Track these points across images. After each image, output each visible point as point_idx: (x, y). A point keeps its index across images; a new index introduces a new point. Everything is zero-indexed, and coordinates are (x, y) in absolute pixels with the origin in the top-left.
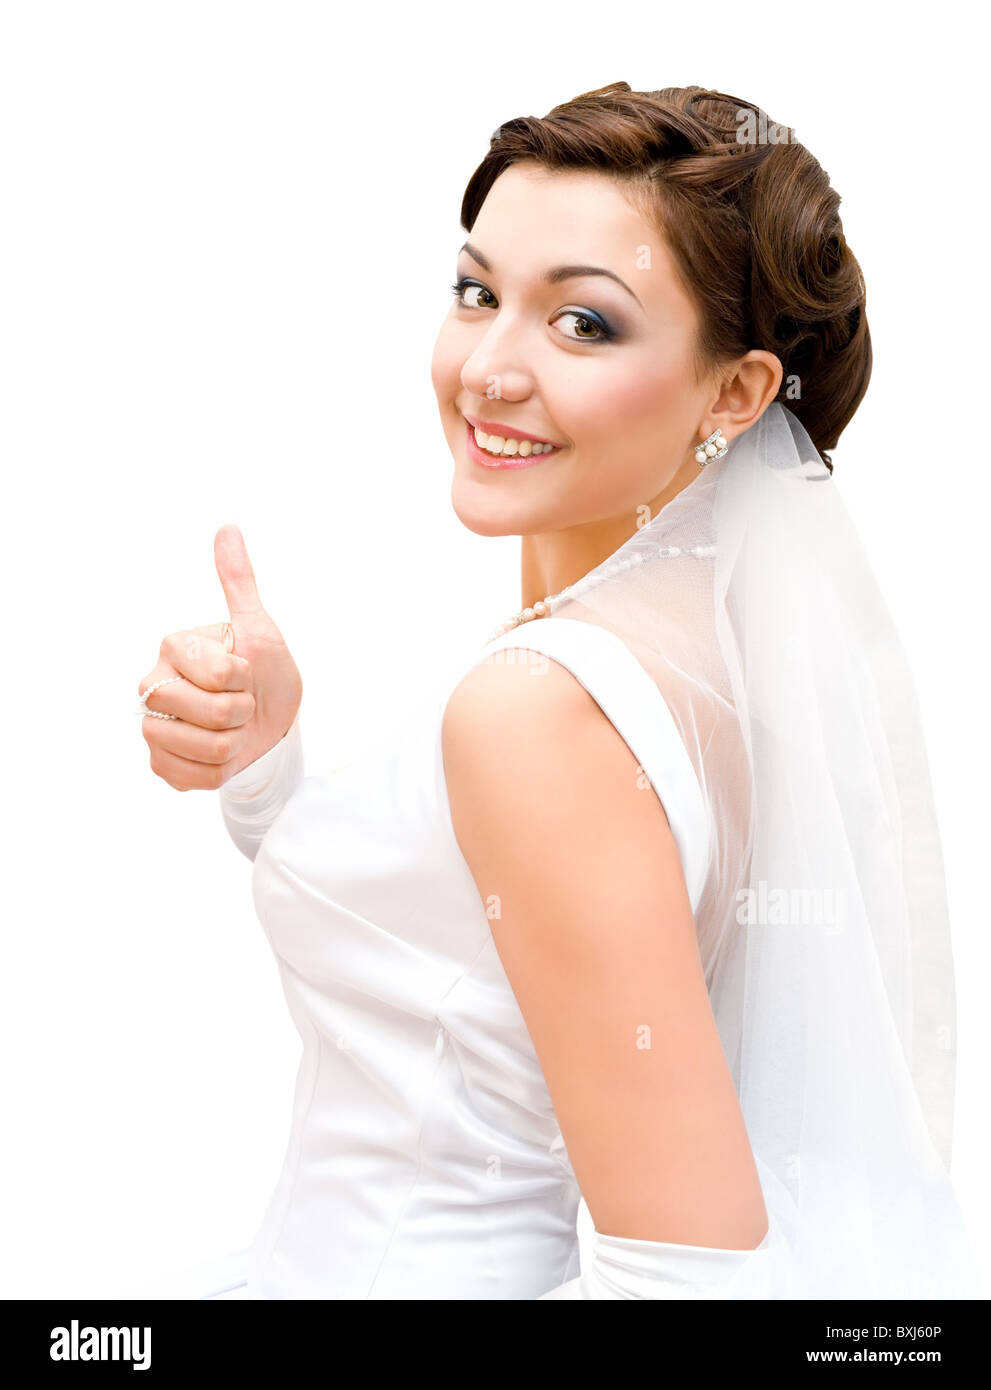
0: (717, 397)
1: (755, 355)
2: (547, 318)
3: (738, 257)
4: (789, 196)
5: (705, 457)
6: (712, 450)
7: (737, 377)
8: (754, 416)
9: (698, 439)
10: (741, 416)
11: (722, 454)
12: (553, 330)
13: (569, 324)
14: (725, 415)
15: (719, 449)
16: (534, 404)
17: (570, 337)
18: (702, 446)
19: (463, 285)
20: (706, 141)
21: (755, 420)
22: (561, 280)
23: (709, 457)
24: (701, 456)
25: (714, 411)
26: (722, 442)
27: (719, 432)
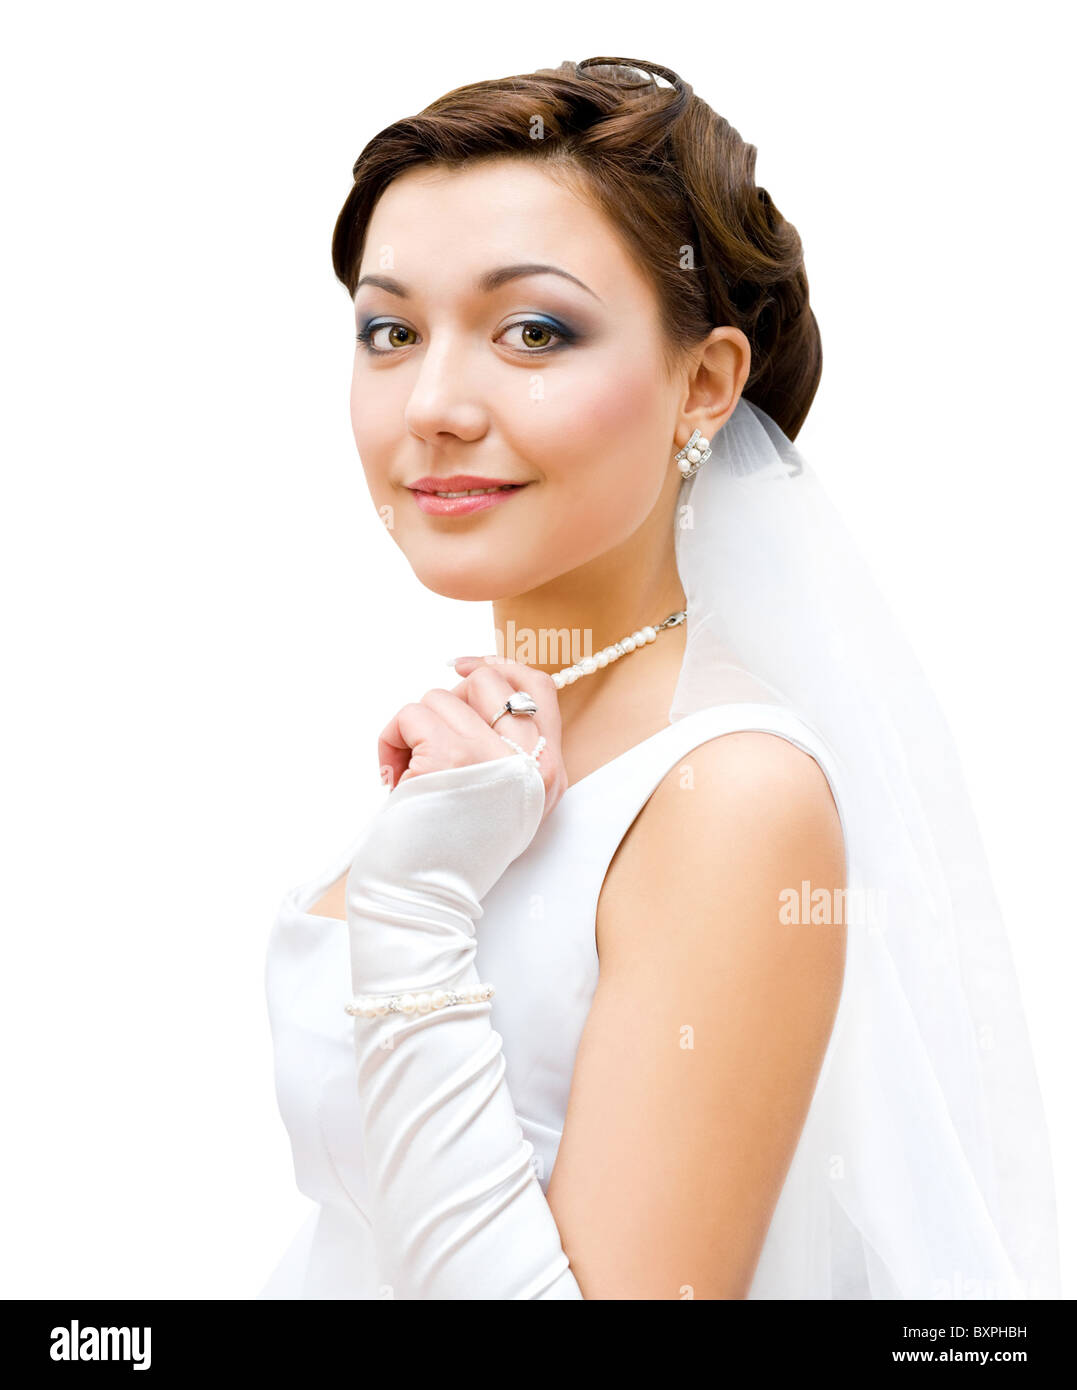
0: (688, 393)
1: (720, 333)
2: (490, 333)
3: (683, 222)
4: (713, 149)
5: (689, 465)
6: (694, 454)
7: (702, 366)
8: (731, 403)
9: (678, 445)
10: (716, 408)
11: (706, 457)
12: (501, 346)
13: (515, 337)
14: (700, 412)
15: (702, 452)
16: (493, 443)
17: (520, 351)
18: (683, 453)
19: (367, 332)
20: (614, 100)
21: (732, 409)
22: (499, 286)
23: (692, 464)
24: (684, 465)
25: (687, 411)
26: (704, 443)
27: (697, 433)
